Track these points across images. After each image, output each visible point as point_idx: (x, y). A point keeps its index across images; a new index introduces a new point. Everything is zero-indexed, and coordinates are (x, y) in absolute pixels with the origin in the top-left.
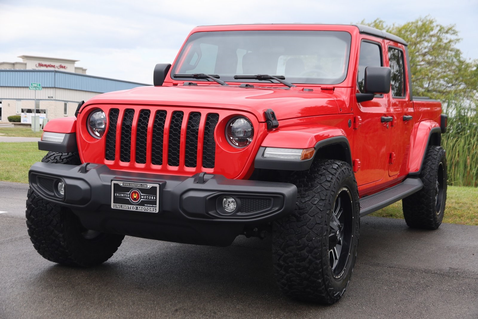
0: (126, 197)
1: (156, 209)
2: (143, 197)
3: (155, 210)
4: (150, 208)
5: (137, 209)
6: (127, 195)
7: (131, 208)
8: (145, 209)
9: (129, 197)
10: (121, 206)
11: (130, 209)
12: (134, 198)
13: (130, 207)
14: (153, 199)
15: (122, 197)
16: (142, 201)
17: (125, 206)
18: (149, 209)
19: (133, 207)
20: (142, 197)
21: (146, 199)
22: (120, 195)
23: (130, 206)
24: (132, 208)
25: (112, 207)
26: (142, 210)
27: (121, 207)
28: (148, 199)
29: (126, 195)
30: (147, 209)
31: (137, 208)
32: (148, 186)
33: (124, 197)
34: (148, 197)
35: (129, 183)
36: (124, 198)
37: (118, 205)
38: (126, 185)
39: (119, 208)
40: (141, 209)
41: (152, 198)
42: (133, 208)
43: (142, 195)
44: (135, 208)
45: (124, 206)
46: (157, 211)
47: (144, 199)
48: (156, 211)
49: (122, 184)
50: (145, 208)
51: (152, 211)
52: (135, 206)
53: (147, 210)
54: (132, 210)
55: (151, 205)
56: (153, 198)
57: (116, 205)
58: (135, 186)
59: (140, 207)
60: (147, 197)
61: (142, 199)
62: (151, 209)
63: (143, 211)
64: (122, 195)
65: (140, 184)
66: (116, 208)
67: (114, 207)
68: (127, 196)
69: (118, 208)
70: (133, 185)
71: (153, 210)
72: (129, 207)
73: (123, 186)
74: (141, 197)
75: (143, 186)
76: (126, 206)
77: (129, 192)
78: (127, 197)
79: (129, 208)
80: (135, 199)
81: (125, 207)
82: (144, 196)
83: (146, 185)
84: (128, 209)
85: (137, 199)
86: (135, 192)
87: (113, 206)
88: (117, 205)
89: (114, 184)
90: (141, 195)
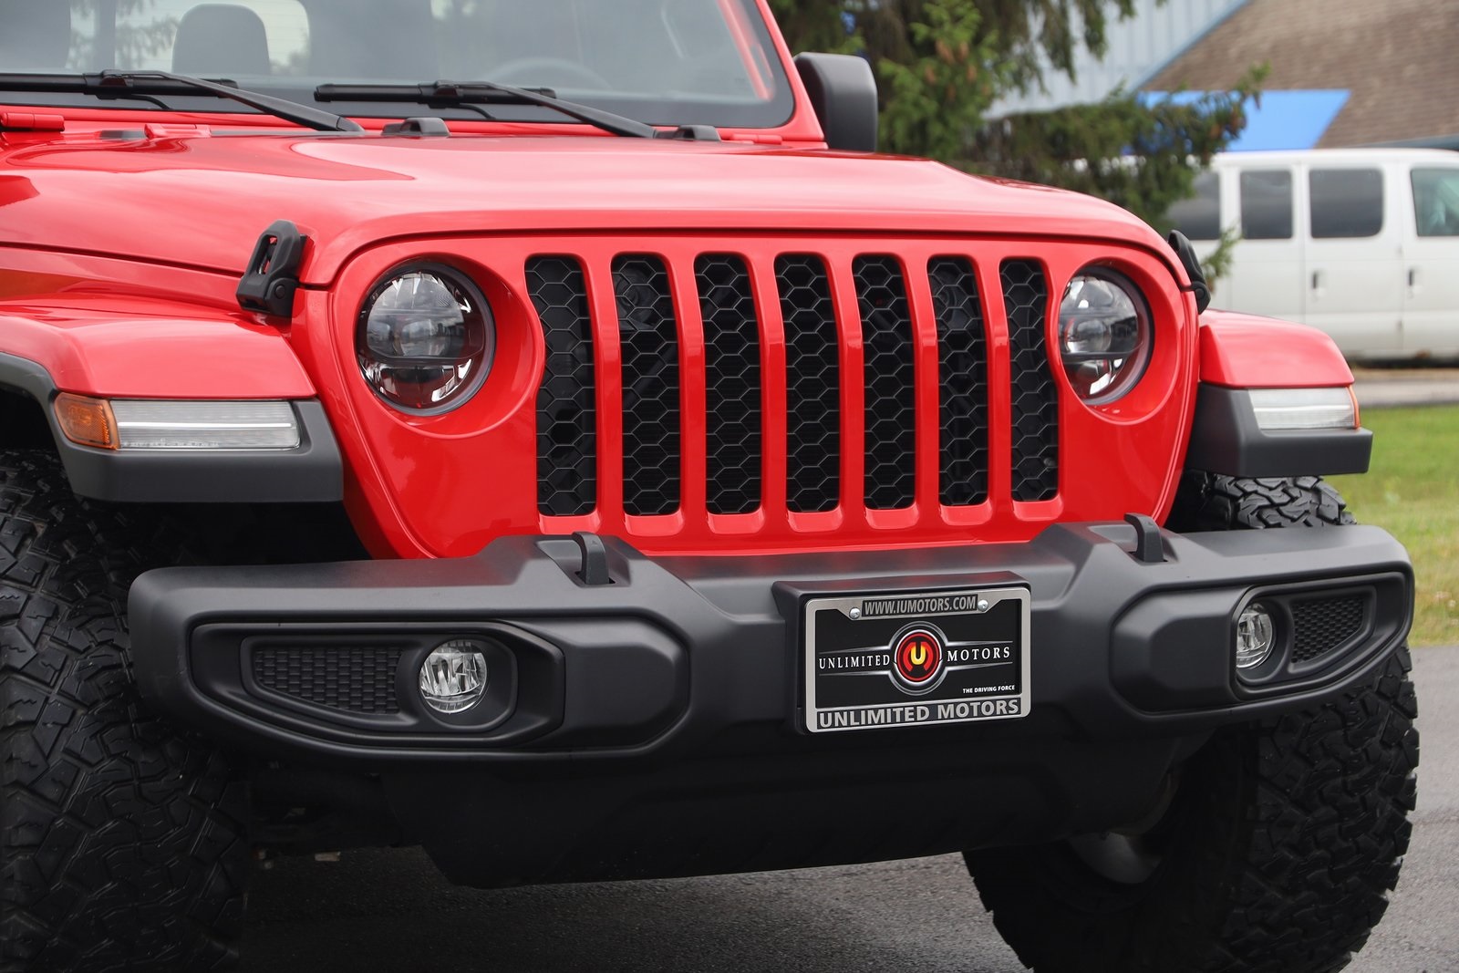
0: (874, 668)
1: (1019, 699)
2: (957, 654)
3: (1016, 707)
4: (994, 702)
5: (933, 715)
6: (879, 661)
7: (907, 714)
8: (971, 709)
9: (890, 667)
10: (858, 713)
11: (903, 720)
12: (915, 666)
13: (898, 711)
14: (1002, 659)
15: (855, 669)
16: (949, 672)
17: (876, 711)
18: (988, 708)
19: (915, 711)
20: (952, 656)
21: (971, 661)
22: (843, 662)
23: (898, 707)
24: (911, 714)
25: (812, 726)
26: (956, 717)
27: (858, 718)
28: (980, 660)
29: (873, 660)
30: (979, 707)
31: (933, 709)
32: (982, 603)
33: (867, 668)
34: (979, 654)
35: (896, 600)
36: (863, 673)
37: (841, 712)
38: (879, 609)
39: (849, 725)
40: (952, 711)
41: (997, 655)
42: (915, 716)
43: (952, 649)
44: (923, 713)
45: (871, 713)
46: (1026, 710)
47: (959, 662)
48: (1019, 712)
49: (856, 612)
50: (968, 703)
51: (1002, 714)
52: (922, 706)
53: (980, 714)
54: (909, 722)
55: (991, 689)
56: (1001, 653)
57: (830, 715)
58: (924, 612)
59: (946, 705)
60: (972, 655)
61: (952, 664)
62: (998, 703)
63: (963, 718)
64: (855, 662)
65: (944, 598)
66: (833, 726)
67: (819, 726)
68: (881, 661)
69: (840, 726)
70: (912, 606)
71: (1008, 708)
72: (894, 714)
73: (861, 618)
74: (945, 656)
75: (957, 604)
76: (881, 712)
77: (887, 644)
78: (882, 668)
79: (898, 719)
80: (918, 672)
81: (877, 716)
82: (959, 649)
83: (971, 596)
84: (894, 721)
85: (926, 668)
86: (918, 640)
87: (814, 719)
88: (838, 715)
89: (819, 613)
90: (945, 649)
